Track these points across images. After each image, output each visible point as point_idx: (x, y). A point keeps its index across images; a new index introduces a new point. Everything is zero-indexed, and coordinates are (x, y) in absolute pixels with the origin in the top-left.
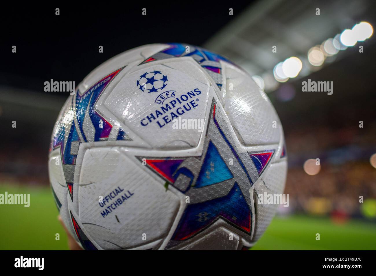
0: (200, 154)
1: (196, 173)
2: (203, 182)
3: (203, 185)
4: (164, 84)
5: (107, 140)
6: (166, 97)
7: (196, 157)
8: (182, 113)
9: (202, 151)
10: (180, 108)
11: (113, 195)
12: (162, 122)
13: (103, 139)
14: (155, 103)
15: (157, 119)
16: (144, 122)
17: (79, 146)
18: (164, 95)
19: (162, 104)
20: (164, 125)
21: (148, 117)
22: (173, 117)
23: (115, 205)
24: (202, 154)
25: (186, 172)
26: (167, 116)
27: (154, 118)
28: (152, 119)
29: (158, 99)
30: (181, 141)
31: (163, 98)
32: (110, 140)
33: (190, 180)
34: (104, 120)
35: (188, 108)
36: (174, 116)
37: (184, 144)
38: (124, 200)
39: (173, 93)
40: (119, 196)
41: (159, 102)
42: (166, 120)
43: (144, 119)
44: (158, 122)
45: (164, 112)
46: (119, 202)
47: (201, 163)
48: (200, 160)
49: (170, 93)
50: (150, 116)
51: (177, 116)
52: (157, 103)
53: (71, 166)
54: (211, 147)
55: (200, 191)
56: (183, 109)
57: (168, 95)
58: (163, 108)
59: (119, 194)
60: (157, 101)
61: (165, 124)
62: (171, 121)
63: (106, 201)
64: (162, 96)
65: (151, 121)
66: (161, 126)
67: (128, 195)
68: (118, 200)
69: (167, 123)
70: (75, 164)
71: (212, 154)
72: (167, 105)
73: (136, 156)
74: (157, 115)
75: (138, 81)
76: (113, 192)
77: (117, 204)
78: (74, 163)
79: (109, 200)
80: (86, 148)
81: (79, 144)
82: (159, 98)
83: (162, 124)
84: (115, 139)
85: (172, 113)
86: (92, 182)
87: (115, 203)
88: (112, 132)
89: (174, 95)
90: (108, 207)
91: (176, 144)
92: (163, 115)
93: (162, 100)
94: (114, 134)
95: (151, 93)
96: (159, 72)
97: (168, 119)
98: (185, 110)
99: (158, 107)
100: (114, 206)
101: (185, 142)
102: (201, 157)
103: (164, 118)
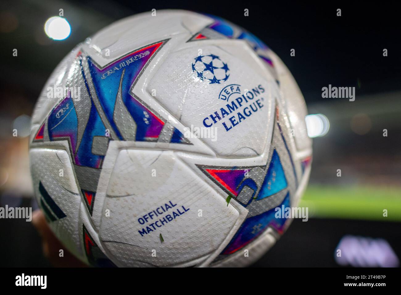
0: (265, 164)
1: (259, 184)
2: (264, 194)
3: (264, 196)
4: (226, 75)
5: (156, 141)
6: (231, 92)
7: (261, 167)
8: (248, 114)
9: (267, 160)
10: (247, 108)
11: (161, 210)
12: (229, 124)
13: (150, 138)
14: (219, 98)
15: (223, 120)
16: (208, 122)
17: (108, 144)
18: (229, 89)
19: (228, 101)
20: (231, 128)
21: (211, 116)
22: (240, 119)
23: (162, 222)
24: (267, 163)
25: (251, 183)
26: (234, 117)
27: (219, 118)
28: (217, 119)
29: (221, 94)
30: (249, 148)
31: (228, 93)
32: (160, 141)
33: (253, 191)
34: (149, 113)
35: (255, 109)
36: (241, 117)
37: (251, 152)
38: (175, 217)
39: (238, 88)
40: (170, 212)
41: (224, 98)
42: (232, 122)
43: (207, 118)
44: (224, 124)
45: (231, 112)
46: (168, 219)
47: (265, 172)
48: (264, 169)
49: (235, 87)
50: (214, 115)
51: (244, 118)
52: (222, 98)
53: (94, 170)
54: (275, 155)
55: (260, 203)
56: (250, 109)
57: (233, 90)
58: (228, 106)
59: (169, 209)
60: (221, 97)
61: (232, 126)
62: (238, 123)
63: (150, 218)
64: (226, 90)
65: (215, 122)
66: (227, 130)
67: (182, 210)
68: (166, 217)
69: (234, 125)
70: (101, 168)
71: (275, 163)
72: (233, 103)
73: (197, 165)
74: (223, 114)
75: (193, 66)
76: (162, 207)
77: (165, 220)
78: (99, 167)
79: (155, 217)
80: (120, 148)
81: (109, 142)
82: (223, 93)
83: (229, 127)
84: (169, 141)
85: (239, 114)
86: (130, 194)
87: (162, 220)
88: (164, 131)
89: (239, 90)
90: (152, 225)
91: (244, 152)
92: (229, 115)
93: (227, 96)
94: (166, 133)
95: (213, 84)
96: (217, 57)
97: (235, 120)
98: (252, 111)
99: (223, 104)
100: (159, 223)
101: (253, 149)
102: (265, 166)
103: (230, 119)
